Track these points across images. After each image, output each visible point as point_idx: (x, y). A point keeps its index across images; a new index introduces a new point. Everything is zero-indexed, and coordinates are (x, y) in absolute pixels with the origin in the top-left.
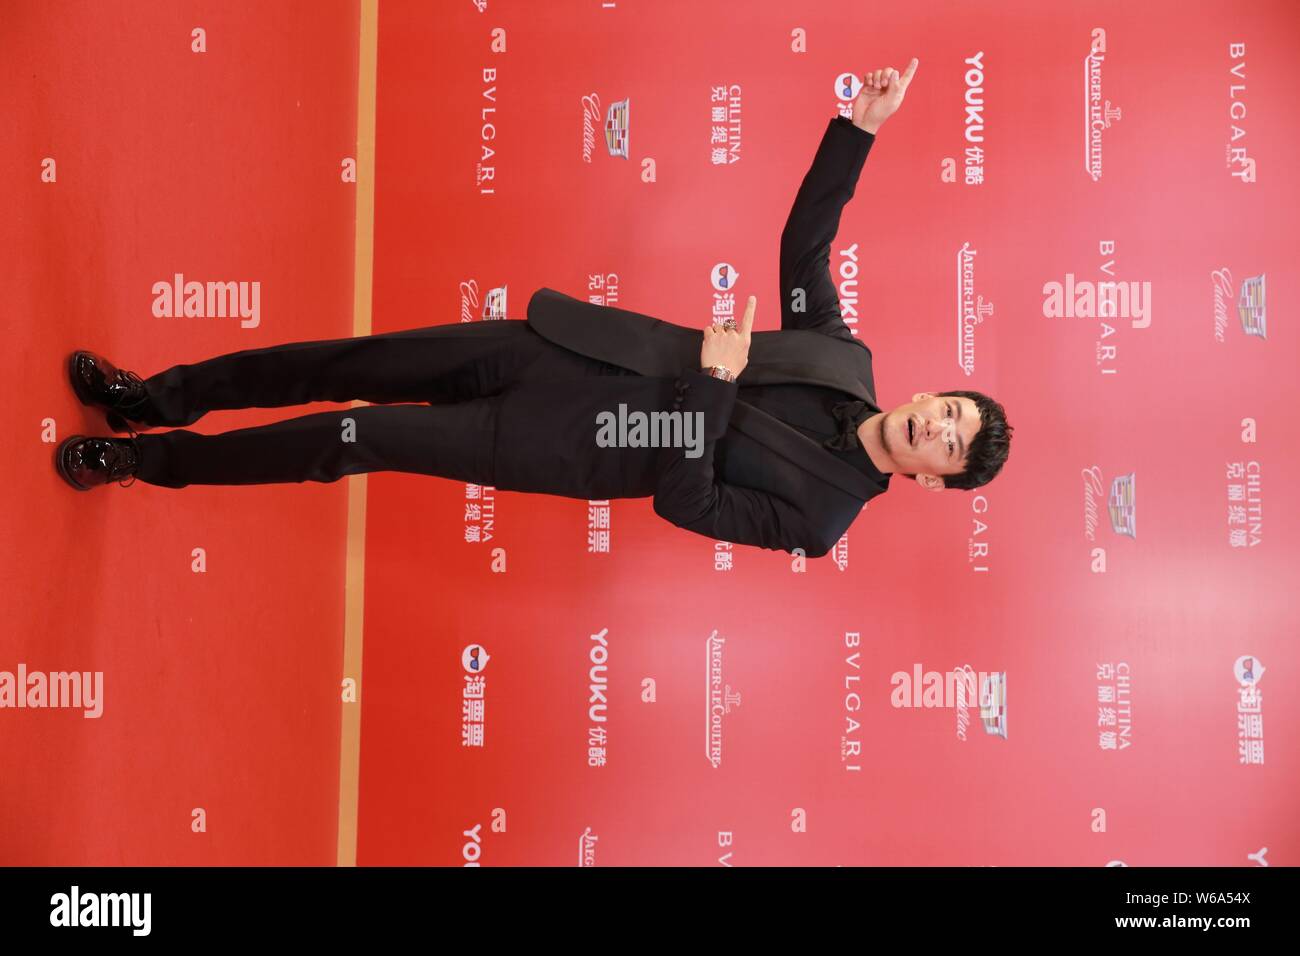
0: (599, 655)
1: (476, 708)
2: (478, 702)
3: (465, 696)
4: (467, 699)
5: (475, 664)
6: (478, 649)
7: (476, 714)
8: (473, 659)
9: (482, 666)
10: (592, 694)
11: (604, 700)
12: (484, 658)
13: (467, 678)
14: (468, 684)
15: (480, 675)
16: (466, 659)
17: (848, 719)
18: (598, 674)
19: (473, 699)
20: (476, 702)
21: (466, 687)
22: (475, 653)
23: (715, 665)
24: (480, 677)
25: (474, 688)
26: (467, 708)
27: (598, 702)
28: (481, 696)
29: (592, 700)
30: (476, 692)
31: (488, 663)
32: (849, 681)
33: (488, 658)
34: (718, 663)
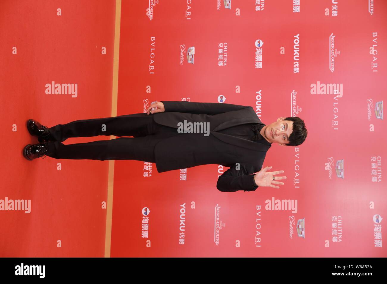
4: (143, 224)
5: (146, 213)
7: (146, 228)
9: (148, 213)
13: (143, 217)
14: (144, 219)
16: (143, 211)
19: (145, 224)
21: (143, 220)
22: (146, 210)
25: (145, 220)
28: (148, 223)
34: (218, 214)
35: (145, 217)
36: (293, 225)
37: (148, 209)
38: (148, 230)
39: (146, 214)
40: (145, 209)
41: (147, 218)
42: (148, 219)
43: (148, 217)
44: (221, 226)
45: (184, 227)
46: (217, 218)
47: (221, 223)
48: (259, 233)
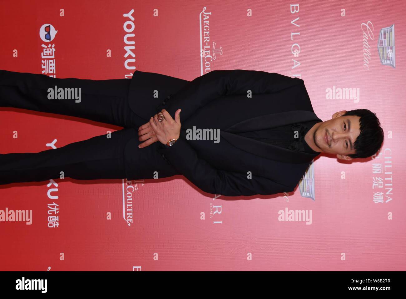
0: (129, 27)
1: (50, 65)
2: (52, 61)
3: (43, 57)
4: (44, 59)
5: (48, 36)
6: (49, 26)
7: (50, 68)
8: (47, 33)
9: (53, 37)
10: (126, 52)
11: (134, 56)
12: (53, 32)
13: (43, 46)
14: (44, 50)
15: (52, 43)
16: (42, 33)
17: (293, 60)
18: (129, 39)
19: (48, 59)
20: (50, 61)
21: (43, 52)
22: (48, 30)
23: (205, 30)
24: (52, 45)
25: (48, 52)
26: (44, 65)
27: (130, 57)
28: (53, 57)
29: (126, 56)
30: (50, 55)
31: (57, 35)
32: (293, 35)
33: (57, 32)
34: (207, 28)
35: (47, 44)
36: (369, 40)
37: (52, 28)
38: (55, 73)
39: (50, 39)
40: (46, 28)
41: (51, 47)
42: (54, 50)
43: (53, 46)
44: (214, 54)
45: (134, 60)
46: (205, 38)
47: (214, 48)
48: (297, 64)
